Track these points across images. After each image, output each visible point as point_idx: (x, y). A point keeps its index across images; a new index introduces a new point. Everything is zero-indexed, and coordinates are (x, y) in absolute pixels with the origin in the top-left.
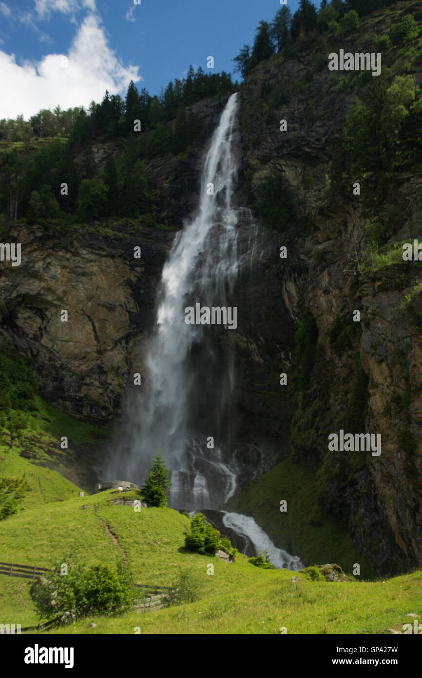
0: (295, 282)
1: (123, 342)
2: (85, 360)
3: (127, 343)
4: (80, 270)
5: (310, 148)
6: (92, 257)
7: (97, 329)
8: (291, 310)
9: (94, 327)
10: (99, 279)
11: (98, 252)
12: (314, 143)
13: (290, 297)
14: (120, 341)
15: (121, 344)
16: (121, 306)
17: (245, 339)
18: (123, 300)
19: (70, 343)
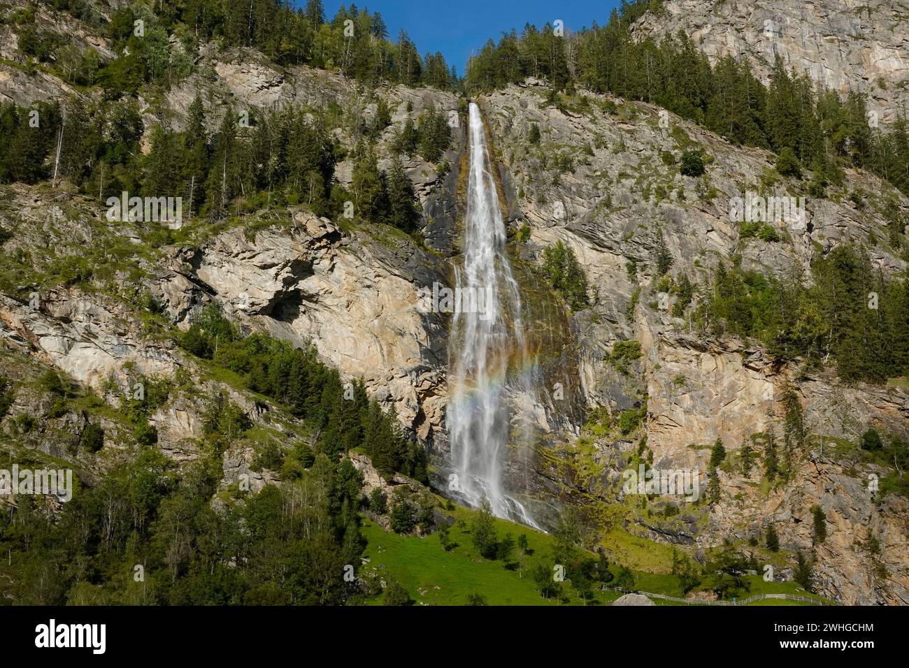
0: (593, 366)
1: (414, 374)
2: (373, 383)
3: (417, 376)
4: (368, 283)
5: (606, 236)
6: (383, 272)
7: (385, 353)
8: (586, 390)
9: (382, 349)
10: (386, 298)
11: (390, 269)
12: (611, 234)
13: (587, 379)
14: (410, 372)
15: (411, 375)
16: (411, 334)
17: (535, 403)
18: (413, 329)
19: (353, 359)
